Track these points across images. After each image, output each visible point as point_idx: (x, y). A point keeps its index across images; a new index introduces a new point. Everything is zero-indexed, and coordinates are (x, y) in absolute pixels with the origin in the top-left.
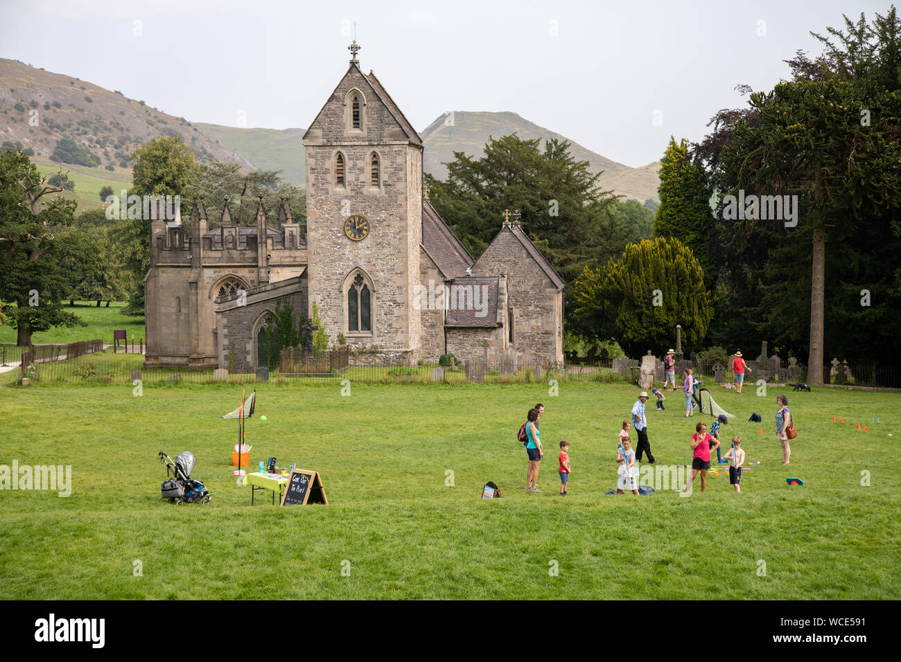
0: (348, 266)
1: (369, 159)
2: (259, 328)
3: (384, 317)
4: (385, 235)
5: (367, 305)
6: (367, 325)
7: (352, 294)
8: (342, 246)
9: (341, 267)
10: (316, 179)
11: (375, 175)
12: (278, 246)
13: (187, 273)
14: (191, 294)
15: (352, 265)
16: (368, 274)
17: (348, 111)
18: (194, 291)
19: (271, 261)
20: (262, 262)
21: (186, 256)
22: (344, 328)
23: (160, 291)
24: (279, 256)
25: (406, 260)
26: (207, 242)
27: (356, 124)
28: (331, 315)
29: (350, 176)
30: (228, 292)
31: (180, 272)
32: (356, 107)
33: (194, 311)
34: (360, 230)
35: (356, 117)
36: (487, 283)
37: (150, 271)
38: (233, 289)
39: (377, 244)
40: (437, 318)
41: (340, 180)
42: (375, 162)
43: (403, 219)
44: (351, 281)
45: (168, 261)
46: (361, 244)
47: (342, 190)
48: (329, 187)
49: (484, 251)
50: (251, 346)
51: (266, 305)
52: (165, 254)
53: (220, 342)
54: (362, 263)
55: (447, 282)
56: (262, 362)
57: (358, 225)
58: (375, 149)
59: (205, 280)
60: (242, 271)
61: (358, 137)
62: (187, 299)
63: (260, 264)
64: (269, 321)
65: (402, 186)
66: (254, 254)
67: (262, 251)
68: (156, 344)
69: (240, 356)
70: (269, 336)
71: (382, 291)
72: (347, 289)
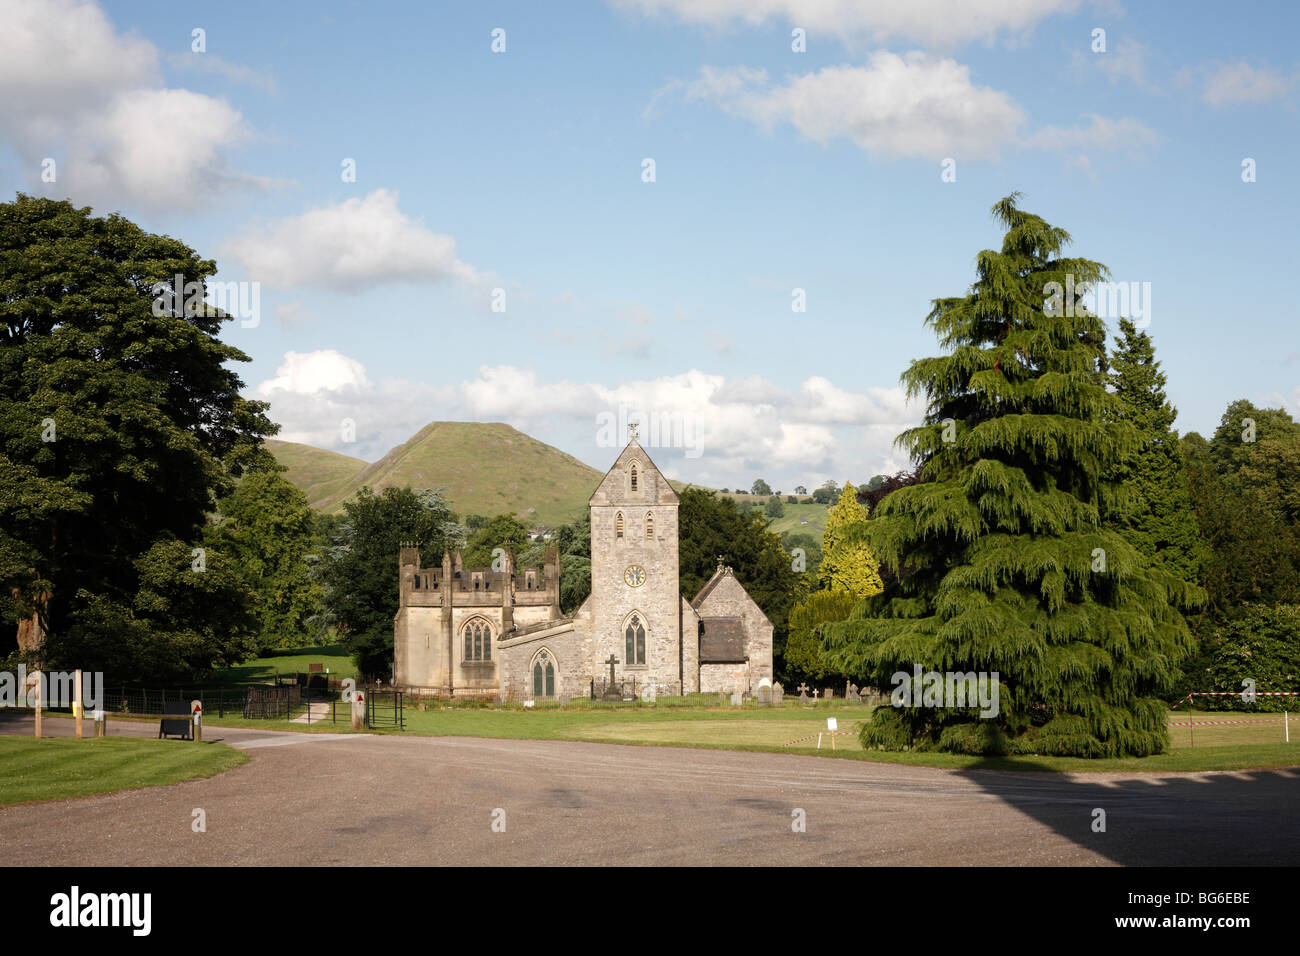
0: (627, 609)
1: (645, 517)
2: (535, 663)
3: (657, 653)
4: (659, 582)
5: (641, 642)
6: (642, 659)
7: (629, 633)
8: (622, 591)
9: (621, 610)
10: (600, 534)
11: (650, 531)
12: (519, 588)
13: (437, 613)
14: (442, 632)
15: (630, 607)
16: (645, 615)
17: (628, 477)
18: (445, 629)
19: (514, 602)
20: (507, 603)
21: (436, 597)
22: (623, 662)
23: (409, 629)
24: (520, 597)
25: (677, 603)
26: (456, 585)
27: (634, 488)
28: (612, 651)
29: (628, 532)
30: (473, 630)
31: (429, 612)
32: (634, 473)
33: (445, 647)
34: (638, 578)
35: (634, 482)
36: (731, 622)
37: (400, 611)
38: (478, 627)
39: (652, 590)
40: (692, 653)
41: (620, 535)
42: (650, 520)
43: (673, 568)
44: (629, 621)
45: (418, 602)
46: (639, 590)
47: (622, 544)
48: (611, 541)
49: (706, 594)
50: (529, 678)
51: (543, 642)
52: (415, 595)
53: (501, 675)
54: (639, 606)
55: (700, 622)
56: (538, 692)
57: (636, 573)
58: (651, 509)
59: (454, 619)
60: (488, 611)
61: (636, 499)
62: (436, 636)
63: (505, 605)
64: (544, 656)
65: (674, 541)
66: (499, 596)
67: (507, 593)
68: (405, 677)
69: (518, 687)
70: (544, 669)
71: (656, 630)
72: (625, 628)
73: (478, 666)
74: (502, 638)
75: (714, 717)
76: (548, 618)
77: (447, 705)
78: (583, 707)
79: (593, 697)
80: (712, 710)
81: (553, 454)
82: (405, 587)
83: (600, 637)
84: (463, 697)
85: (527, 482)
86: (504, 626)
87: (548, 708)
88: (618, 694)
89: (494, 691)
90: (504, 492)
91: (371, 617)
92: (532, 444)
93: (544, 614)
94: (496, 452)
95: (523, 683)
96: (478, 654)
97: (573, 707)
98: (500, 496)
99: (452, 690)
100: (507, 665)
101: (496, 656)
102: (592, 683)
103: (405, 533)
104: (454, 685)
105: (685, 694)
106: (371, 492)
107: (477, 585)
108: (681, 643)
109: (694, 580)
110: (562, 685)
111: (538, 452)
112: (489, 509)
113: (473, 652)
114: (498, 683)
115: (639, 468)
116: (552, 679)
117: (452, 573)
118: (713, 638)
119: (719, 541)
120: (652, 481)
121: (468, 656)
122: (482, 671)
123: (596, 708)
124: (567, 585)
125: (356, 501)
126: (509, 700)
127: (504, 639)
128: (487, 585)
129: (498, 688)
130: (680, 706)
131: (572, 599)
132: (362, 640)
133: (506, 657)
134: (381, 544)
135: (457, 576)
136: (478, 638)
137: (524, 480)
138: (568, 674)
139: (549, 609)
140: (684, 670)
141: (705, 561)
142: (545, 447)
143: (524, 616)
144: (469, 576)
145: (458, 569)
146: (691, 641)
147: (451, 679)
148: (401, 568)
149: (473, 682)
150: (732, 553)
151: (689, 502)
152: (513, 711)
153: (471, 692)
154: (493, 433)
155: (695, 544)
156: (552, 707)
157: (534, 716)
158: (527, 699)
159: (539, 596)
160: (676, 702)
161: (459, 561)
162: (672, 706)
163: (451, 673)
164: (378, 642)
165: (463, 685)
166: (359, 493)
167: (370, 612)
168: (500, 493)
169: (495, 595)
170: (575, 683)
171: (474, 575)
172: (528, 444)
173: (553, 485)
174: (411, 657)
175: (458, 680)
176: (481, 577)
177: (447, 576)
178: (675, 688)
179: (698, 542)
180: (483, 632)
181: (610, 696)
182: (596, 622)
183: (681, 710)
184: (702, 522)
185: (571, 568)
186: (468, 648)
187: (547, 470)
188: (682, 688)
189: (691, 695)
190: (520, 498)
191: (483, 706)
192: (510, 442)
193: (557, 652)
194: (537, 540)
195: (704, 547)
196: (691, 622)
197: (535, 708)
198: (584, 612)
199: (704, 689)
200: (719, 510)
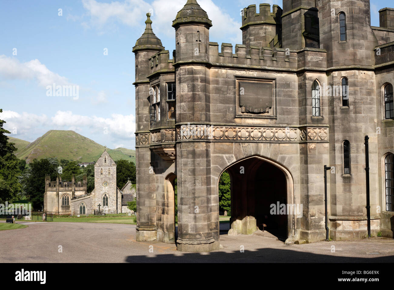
1: (108, 169)
2: (80, 206)
3: (111, 203)
4: (111, 186)
5: (107, 201)
6: (107, 205)
7: (104, 198)
8: (102, 188)
9: (102, 192)
10: (97, 174)
11: (109, 173)
12: (76, 186)
13: (55, 193)
14: (56, 198)
15: (104, 192)
16: (108, 194)
17: (104, 160)
18: (57, 197)
19: (75, 190)
20: (73, 190)
21: (55, 189)
22: (102, 205)
23: (48, 197)
24: (76, 189)
25: (116, 191)
26: (60, 186)
27: (105, 162)
28: (100, 203)
29: (104, 173)
30: (64, 197)
31: (53, 193)
32: (105, 158)
33: (57, 202)
34: (106, 185)
35: (105, 161)
36: (130, 195)
37: (45, 192)
38: (66, 196)
39: (110, 188)
40: (120, 203)
41: (102, 174)
42: (109, 170)
43: (115, 182)
44: (104, 195)
45: (50, 190)
46: (106, 188)
47: (102, 176)
48: (100, 175)
49: (125, 188)
50: (79, 210)
51: (82, 201)
52: (49, 188)
53: (71, 209)
54: (106, 192)
55: (122, 195)
56: (81, 213)
57: (106, 183)
58: (110, 167)
59: (59, 194)
60: (68, 192)
61: (106, 165)
62: (55, 199)
63: (73, 191)
64: (83, 204)
65: (115, 175)
66: (71, 188)
67: (73, 188)
68: (46, 209)
69: (76, 212)
70: (82, 207)
71: (111, 197)
72: (103, 197)
73: (66, 207)
74: (72, 199)
75: (124, 219)
76: (84, 194)
77: (58, 216)
78: (92, 217)
79: (95, 214)
80: (123, 217)
81: (87, 140)
82: (47, 186)
83: (97, 199)
84: (62, 214)
85: (79, 149)
86: (73, 196)
87: (83, 217)
88: (101, 213)
89: (70, 213)
90: (72, 152)
91: (37, 193)
92: (81, 137)
93: (83, 193)
94: (70, 139)
95: (77, 211)
96: (66, 203)
97: (89, 217)
98: (71, 153)
99: (59, 213)
100: (73, 206)
101: (70, 204)
102: (94, 211)
103: (46, 171)
104: (60, 212)
105: (118, 213)
106: (37, 160)
107: (65, 186)
108: (117, 200)
109: (122, 184)
110: (87, 211)
111: (83, 140)
112: (67, 157)
113: (64, 203)
114: (71, 211)
115: (107, 157)
116: (85, 210)
117: (59, 183)
118: (125, 199)
119: (129, 173)
120: (110, 161)
121: (63, 204)
122: (67, 208)
123: (95, 217)
124: (89, 185)
125: (33, 162)
126: (74, 215)
127: (72, 200)
128: (68, 186)
129: (71, 212)
130: (116, 216)
131: (90, 189)
132: (34, 199)
133: (73, 204)
134: (40, 174)
135: (60, 183)
136: (66, 199)
137: (78, 148)
138: (89, 209)
139: (84, 192)
140: (118, 207)
141: (125, 178)
142: (85, 138)
143: (77, 194)
144: (63, 183)
145: (61, 181)
146: (120, 200)
147: (58, 210)
148: (46, 181)
149: (64, 210)
150: (132, 176)
151: (121, 163)
152: (75, 218)
153: (64, 213)
154: (69, 133)
155: (123, 174)
156: (84, 217)
157: (80, 219)
158: (78, 215)
159: (82, 188)
160: (115, 215)
161: (61, 179)
162: (113, 216)
163: (59, 208)
164: (38, 200)
165: (62, 211)
166: (34, 160)
167: (36, 192)
168: (71, 152)
169: (70, 188)
170: (91, 211)
171: (65, 183)
172: (80, 137)
173: (87, 149)
174: (48, 204)
175: (60, 210)
176: (66, 184)
177: (58, 184)
178: (115, 212)
179: (124, 174)
180: (67, 198)
181: (98, 214)
182: (96, 195)
183: (116, 217)
184: (125, 168)
185: (90, 180)
186: (63, 202)
187: (85, 145)
188: (117, 212)
189: (119, 213)
190: (77, 153)
191: (67, 217)
192: (74, 136)
193: (86, 203)
194: (82, 167)
195: (125, 175)
196: (120, 195)
197: (80, 217)
198: (93, 193)
199: (123, 212)
200: (129, 165)
